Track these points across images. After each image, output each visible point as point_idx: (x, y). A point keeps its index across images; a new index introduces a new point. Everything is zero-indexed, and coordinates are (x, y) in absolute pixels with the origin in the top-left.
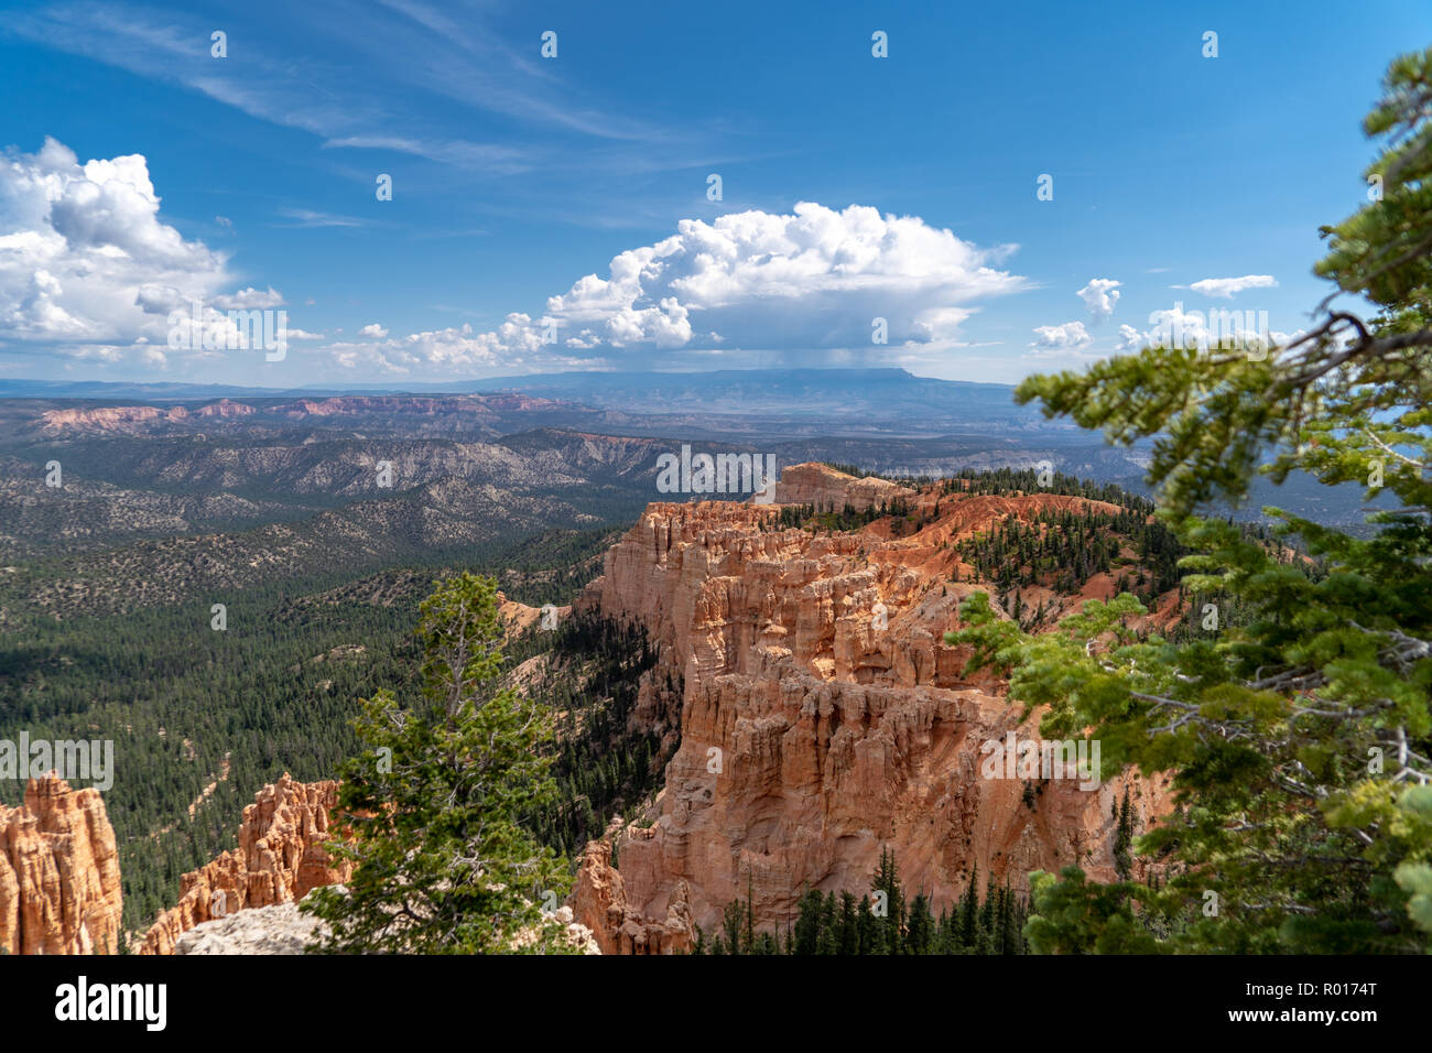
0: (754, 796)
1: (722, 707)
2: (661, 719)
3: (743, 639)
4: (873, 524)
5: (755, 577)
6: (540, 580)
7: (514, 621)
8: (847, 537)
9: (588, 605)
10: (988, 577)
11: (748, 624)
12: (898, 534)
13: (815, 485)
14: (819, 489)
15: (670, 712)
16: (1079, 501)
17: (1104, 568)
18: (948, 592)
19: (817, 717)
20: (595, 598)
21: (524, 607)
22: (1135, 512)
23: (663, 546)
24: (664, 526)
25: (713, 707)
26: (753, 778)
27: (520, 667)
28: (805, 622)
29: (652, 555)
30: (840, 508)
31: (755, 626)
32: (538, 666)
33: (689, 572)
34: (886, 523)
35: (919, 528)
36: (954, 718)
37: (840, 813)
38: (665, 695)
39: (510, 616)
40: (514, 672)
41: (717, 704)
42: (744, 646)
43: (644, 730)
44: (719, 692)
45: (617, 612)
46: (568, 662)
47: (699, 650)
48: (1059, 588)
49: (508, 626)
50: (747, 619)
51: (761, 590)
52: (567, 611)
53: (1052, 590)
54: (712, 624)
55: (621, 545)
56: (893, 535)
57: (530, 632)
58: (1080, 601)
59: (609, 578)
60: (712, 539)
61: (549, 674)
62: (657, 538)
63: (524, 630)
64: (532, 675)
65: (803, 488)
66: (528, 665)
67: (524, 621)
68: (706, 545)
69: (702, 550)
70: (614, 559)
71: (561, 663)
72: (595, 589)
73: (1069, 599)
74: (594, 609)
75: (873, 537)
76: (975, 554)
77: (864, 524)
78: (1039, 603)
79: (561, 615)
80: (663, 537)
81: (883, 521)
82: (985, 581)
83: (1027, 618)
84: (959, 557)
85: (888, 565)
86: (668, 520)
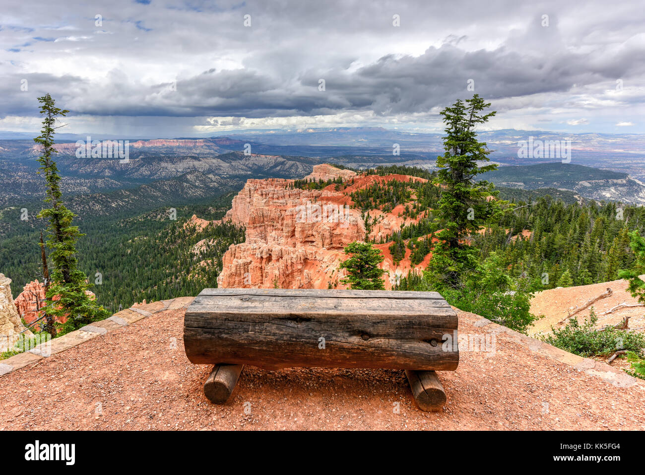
3: (269, 231)
4: (329, 187)
5: (273, 207)
6: (221, 211)
7: (200, 226)
8: (315, 192)
9: (227, 220)
10: (361, 205)
11: (270, 225)
12: (337, 191)
14: (327, 175)
16: (408, 177)
17: (402, 203)
19: (262, 258)
20: (230, 217)
21: (203, 221)
25: (233, 255)
26: (237, 282)
27: (198, 243)
28: (287, 224)
30: (317, 180)
31: (273, 226)
32: (204, 243)
34: (334, 186)
35: (345, 188)
36: (313, 259)
39: (198, 224)
40: (195, 245)
41: (235, 254)
45: (237, 222)
46: (216, 241)
47: (250, 235)
48: (384, 210)
49: (197, 228)
50: (270, 223)
51: (276, 212)
52: (220, 222)
53: (382, 211)
54: (255, 225)
55: (238, 196)
56: (335, 191)
57: (205, 230)
58: (390, 215)
59: (234, 209)
60: (263, 193)
61: (208, 246)
62: (250, 193)
63: (203, 229)
64: (202, 246)
65: (321, 174)
66: (200, 243)
67: (204, 226)
68: (262, 195)
69: (260, 197)
70: (236, 202)
71: (213, 242)
72: (230, 213)
73: (387, 214)
74: (230, 221)
75: (327, 192)
76: (357, 197)
77: (325, 187)
78: (376, 216)
79: (217, 224)
80: (252, 193)
81: (332, 185)
82: (358, 208)
83: (371, 222)
84: (351, 199)
85: (325, 202)
86: (255, 186)
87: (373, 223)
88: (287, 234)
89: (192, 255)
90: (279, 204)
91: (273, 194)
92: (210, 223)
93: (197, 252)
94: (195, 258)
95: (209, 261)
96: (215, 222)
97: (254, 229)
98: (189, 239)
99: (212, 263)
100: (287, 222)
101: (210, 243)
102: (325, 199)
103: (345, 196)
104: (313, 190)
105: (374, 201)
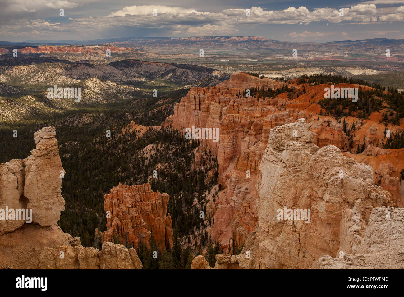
1: (250, 159)
2: (204, 165)
3: (239, 136)
4: (280, 95)
5: (243, 114)
7: (139, 131)
8: (272, 100)
9: (167, 125)
10: (332, 113)
11: (241, 131)
12: (290, 98)
13: (243, 81)
14: (245, 83)
15: (207, 163)
16: (357, 85)
17: (376, 110)
18: (320, 119)
20: (170, 123)
21: (142, 126)
22: (378, 90)
23: (197, 104)
24: (197, 96)
25: (247, 159)
27: (146, 148)
29: (193, 107)
31: (244, 131)
32: (153, 148)
33: (213, 113)
34: (285, 94)
35: (298, 96)
38: (205, 157)
39: (138, 129)
40: (144, 149)
42: (239, 139)
43: (198, 169)
44: (248, 154)
46: (164, 146)
47: (224, 140)
48: (360, 117)
49: (137, 133)
50: (240, 129)
51: (246, 119)
52: (159, 127)
53: (357, 118)
54: (229, 131)
55: (181, 103)
56: (288, 99)
57: (146, 135)
58: (369, 122)
59: (176, 115)
60: (221, 100)
61: (157, 150)
62: (195, 100)
63: (144, 134)
64: (151, 150)
65: (238, 82)
66: (149, 147)
67: (143, 131)
68: (219, 103)
69: (218, 105)
70: (178, 108)
71: (161, 146)
72: (169, 119)
73: (365, 121)
74: (169, 127)
75: (281, 100)
76: (326, 105)
77: (277, 95)
78: (352, 122)
79: (157, 129)
80: (197, 100)
81: (284, 93)
82: (331, 115)
83: (348, 128)
84: (319, 106)
85: (292, 109)
86: (199, 94)
87: (351, 129)
88: (266, 139)
89: (144, 159)
90: (249, 112)
91: (234, 102)
92: (150, 129)
93: (147, 156)
94: (147, 162)
95: (166, 164)
96: (154, 127)
97: (228, 134)
98: (131, 143)
99: (170, 166)
100: (266, 128)
101: (159, 147)
102: (291, 107)
103: (312, 103)
104: (266, 98)
105: (344, 108)
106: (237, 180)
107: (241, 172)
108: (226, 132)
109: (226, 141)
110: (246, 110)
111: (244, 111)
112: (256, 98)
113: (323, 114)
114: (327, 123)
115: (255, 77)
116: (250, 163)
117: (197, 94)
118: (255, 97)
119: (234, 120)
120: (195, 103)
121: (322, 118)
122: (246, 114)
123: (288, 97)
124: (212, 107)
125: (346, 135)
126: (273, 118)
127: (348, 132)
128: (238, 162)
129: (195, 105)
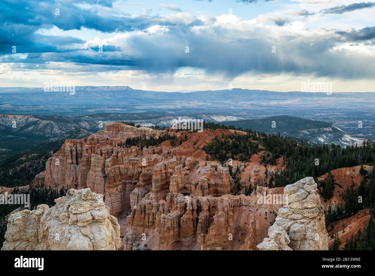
0: (172, 242)
1: (147, 212)
3: (127, 189)
4: (164, 143)
5: (130, 165)
8: (157, 149)
9: (37, 184)
10: (216, 157)
11: (129, 183)
12: (173, 146)
14: (121, 132)
16: (233, 131)
17: (255, 152)
18: (207, 164)
19: (193, 210)
20: (40, 181)
21: (5, 188)
22: (251, 134)
23: (74, 157)
24: (74, 149)
25: (143, 213)
28: (156, 180)
29: (70, 161)
31: (131, 183)
33: (94, 166)
35: (181, 143)
36: (238, 205)
37: (209, 243)
40: (9, 215)
41: (145, 211)
44: (145, 207)
47: (112, 195)
48: (242, 160)
51: (133, 169)
52: (27, 187)
53: (240, 161)
54: (115, 184)
55: (54, 158)
58: (251, 164)
59: (49, 172)
60: (103, 152)
62: (71, 154)
65: (114, 132)
68: (101, 154)
69: (99, 156)
70: (51, 164)
72: (40, 177)
73: (247, 163)
74: (40, 186)
75: (165, 147)
76: (209, 151)
77: (160, 143)
78: (236, 165)
79: (24, 189)
80: (74, 153)
81: (167, 141)
82: (216, 160)
83: (234, 171)
84: (204, 152)
85: (179, 156)
86: (75, 146)
87: (236, 172)
88: (157, 189)
90: (135, 162)
91: (118, 153)
92: (15, 190)
96: (20, 188)
97: (114, 188)
100: (156, 178)
102: (177, 154)
103: (196, 150)
104: (150, 147)
105: (227, 153)
106: (134, 237)
107: (138, 228)
108: (112, 185)
109: (113, 195)
110: (132, 160)
111: (131, 162)
112: (140, 147)
113: (209, 159)
114: (215, 168)
115: (132, 127)
116: (147, 216)
117: (74, 146)
118: (138, 146)
119: (120, 171)
120: (72, 156)
121: (209, 163)
122: (132, 164)
123: (171, 145)
124: (93, 159)
125: (233, 178)
126: (162, 166)
127: (235, 175)
128: (134, 217)
129: (72, 158)
